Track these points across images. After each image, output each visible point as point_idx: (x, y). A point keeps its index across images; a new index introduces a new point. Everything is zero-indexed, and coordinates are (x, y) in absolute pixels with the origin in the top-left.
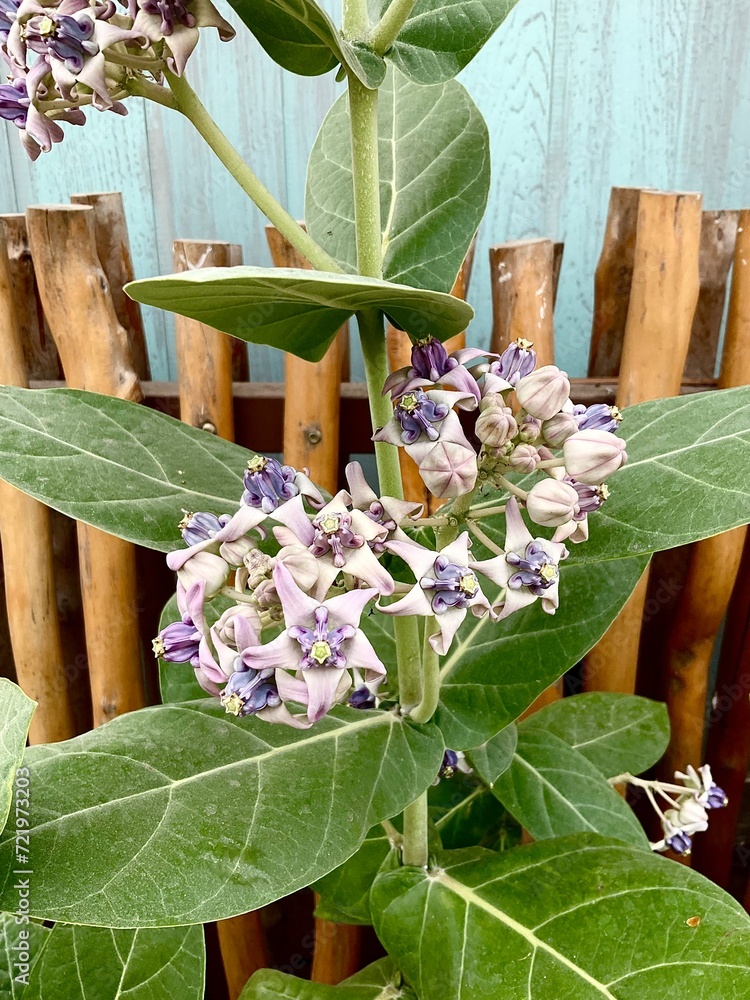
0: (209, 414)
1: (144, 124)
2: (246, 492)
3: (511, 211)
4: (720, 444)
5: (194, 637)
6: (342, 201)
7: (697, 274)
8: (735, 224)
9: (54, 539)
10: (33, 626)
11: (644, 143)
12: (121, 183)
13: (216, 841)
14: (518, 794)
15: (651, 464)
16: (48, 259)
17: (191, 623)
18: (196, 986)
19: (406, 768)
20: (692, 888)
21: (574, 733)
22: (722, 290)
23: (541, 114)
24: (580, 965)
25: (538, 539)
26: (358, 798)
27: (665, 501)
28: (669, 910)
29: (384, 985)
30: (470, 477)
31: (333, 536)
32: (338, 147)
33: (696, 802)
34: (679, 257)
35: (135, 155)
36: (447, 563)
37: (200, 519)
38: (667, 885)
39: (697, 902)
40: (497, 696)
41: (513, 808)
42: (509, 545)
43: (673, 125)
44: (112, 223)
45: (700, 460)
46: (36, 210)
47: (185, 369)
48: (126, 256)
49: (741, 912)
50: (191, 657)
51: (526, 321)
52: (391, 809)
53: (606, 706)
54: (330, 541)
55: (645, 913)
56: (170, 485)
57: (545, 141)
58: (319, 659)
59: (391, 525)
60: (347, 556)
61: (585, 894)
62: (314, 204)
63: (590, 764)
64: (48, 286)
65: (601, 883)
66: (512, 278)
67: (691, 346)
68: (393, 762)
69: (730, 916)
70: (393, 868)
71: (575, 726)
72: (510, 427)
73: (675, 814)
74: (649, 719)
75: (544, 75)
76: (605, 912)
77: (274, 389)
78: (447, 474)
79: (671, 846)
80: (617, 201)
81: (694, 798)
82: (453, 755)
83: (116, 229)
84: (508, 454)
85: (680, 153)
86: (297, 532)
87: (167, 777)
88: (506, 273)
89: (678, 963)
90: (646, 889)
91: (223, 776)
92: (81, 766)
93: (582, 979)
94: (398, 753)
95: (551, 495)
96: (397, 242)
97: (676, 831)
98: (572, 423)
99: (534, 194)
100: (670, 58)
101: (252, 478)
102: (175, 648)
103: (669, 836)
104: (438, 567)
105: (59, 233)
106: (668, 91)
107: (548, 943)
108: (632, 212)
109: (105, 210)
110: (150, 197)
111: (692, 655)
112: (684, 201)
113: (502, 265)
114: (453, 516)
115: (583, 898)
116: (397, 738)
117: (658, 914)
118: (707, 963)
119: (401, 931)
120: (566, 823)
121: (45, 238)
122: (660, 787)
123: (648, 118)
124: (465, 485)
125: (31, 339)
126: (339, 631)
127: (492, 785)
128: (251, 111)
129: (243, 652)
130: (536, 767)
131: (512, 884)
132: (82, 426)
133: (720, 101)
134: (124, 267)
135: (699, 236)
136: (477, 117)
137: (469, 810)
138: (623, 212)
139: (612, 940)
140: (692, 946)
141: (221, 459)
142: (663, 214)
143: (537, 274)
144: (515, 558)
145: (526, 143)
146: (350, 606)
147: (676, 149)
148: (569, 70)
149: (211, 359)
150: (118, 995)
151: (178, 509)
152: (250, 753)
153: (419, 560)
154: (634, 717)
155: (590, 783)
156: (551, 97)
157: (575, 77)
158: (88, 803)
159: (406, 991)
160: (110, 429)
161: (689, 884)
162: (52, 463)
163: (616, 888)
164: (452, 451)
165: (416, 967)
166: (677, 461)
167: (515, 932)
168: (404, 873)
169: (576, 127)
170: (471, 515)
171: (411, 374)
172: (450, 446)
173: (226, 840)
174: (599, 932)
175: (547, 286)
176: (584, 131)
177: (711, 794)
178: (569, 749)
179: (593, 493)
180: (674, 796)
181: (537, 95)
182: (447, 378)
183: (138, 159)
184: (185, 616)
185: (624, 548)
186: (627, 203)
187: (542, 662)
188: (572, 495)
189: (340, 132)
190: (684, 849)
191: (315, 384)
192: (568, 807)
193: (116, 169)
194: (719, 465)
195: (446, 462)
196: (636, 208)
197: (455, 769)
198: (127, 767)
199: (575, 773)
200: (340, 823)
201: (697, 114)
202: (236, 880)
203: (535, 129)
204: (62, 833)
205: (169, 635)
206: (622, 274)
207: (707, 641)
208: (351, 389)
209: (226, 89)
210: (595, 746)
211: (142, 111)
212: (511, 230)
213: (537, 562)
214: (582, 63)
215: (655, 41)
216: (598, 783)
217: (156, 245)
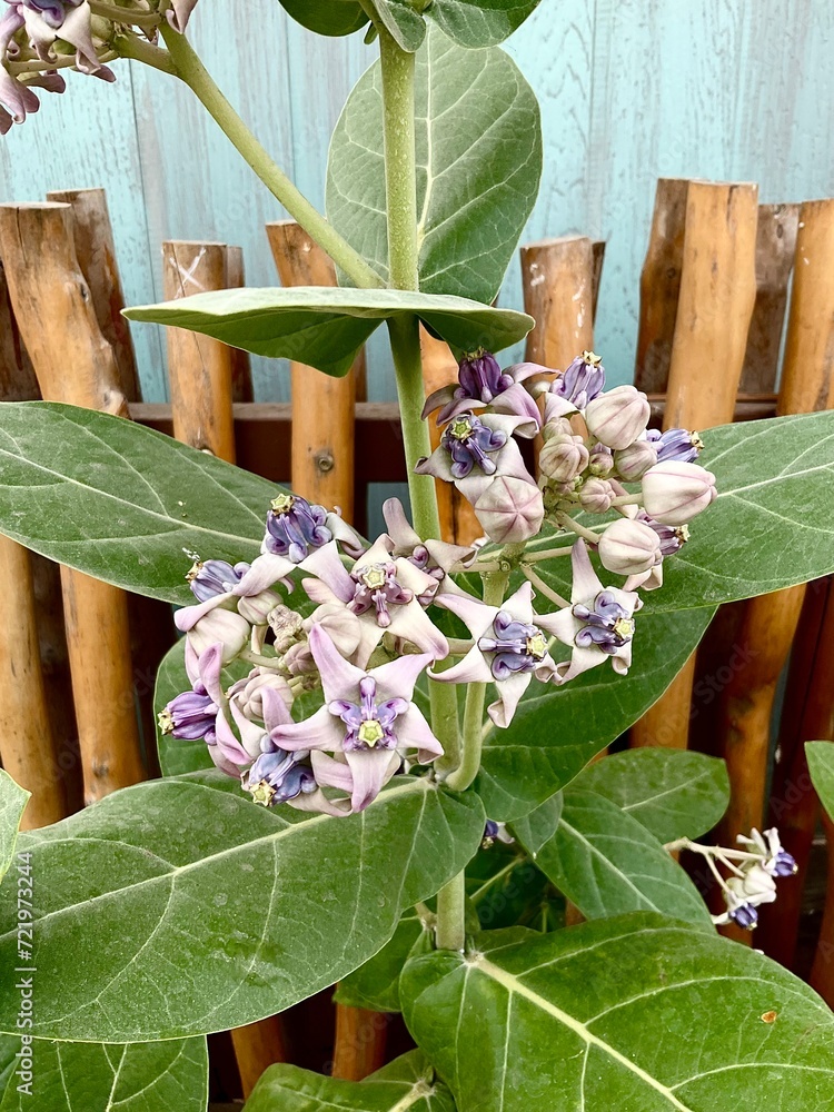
0: (206, 438)
1: (132, 112)
2: (268, 535)
3: (548, 208)
4: (809, 476)
5: (209, 710)
6: (369, 189)
7: (753, 275)
8: (796, 219)
9: (36, 581)
10: (13, 679)
11: (697, 130)
12: (108, 180)
13: (227, 936)
14: (564, 864)
15: (729, 498)
16: (20, 264)
17: (204, 692)
18: (199, 1098)
19: (443, 843)
20: (766, 978)
21: (624, 793)
22: (783, 293)
23: (581, 97)
24: (641, 1066)
25: (610, 588)
26: (390, 879)
27: (747, 542)
28: (741, 1004)
29: (415, 1082)
30: (536, 519)
31: (378, 592)
32: (364, 128)
33: (763, 870)
34: (733, 253)
35: (123, 149)
36: (510, 620)
37: (212, 569)
38: (738, 974)
39: (773, 994)
40: (544, 758)
41: (558, 880)
42: (576, 595)
43: (729, 110)
44: (93, 223)
45: (786, 495)
46: (6, 209)
47: (178, 387)
48: (110, 261)
49: (823, 1007)
50: (205, 733)
51: (561, 329)
52: (426, 890)
53: (658, 763)
54: (374, 598)
55: (713, 1006)
56: (169, 518)
57: (586, 130)
58: (369, 742)
59: (438, 573)
60: (392, 613)
61: (645, 983)
62: (336, 192)
63: (642, 827)
64: (21, 294)
65: (663, 971)
66: (546, 280)
67: (747, 356)
68: (428, 837)
69: (810, 1011)
70: (424, 952)
71: (625, 786)
72: (582, 459)
73: (738, 883)
74: (706, 777)
75: (584, 56)
76: (668, 1004)
77: (280, 410)
78: (509, 516)
79: (735, 920)
80: (665, 194)
81: (760, 865)
82: (495, 826)
83: (99, 230)
84: (577, 489)
85: (737, 141)
86: (333, 586)
87: (169, 864)
88: (538, 275)
89: (752, 1064)
90: (714, 978)
91: (233, 860)
92: (67, 855)
93: (643, 1081)
94: (434, 825)
95: (627, 539)
96: (434, 235)
97: (741, 902)
98: (650, 452)
99: (574, 189)
100: (725, 35)
101: (278, 521)
102: (186, 722)
103: (732, 908)
104: (499, 625)
105: (32, 234)
106: (724, 71)
107: (602, 1039)
108: (680, 206)
109: (85, 209)
110: (141, 196)
111: (751, 703)
112: (738, 193)
113: (534, 266)
114: (505, 559)
115: (643, 989)
116: (431, 808)
117: (729, 1008)
118: (785, 1065)
119: (435, 1023)
120: (617, 896)
121: (16, 240)
122: (722, 853)
123: (702, 102)
124: (530, 528)
125: (6, 357)
126: (389, 706)
127: (535, 855)
128: (254, 97)
129: (273, 731)
130: (583, 834)
131: (562, 972)
132: (65, 448)
133: (782, 83)
134: (108, 274)
135: (755, 234)
136: (527, 90)
137: (507, 882)
138: (671, 207)
139: (677, 1036)
140: (767, 1047)
141: (228, 488)
142: (715, 207)
143: (574, 277)
144: (584, 611)
145: (565, 131)
146: (400, 676)
147: (733, 137)
148: (612, 49)
149: (207, 376)
150: (109, 1107)
151: (178, 547)
152: (264, 832)
153: (477, 616)
154: (689, 775)
155: (644, 850)
156: (592, 80)
157: (619, 56)
158: (77, 897)
159: (438, 1088)
160: (98, 451)
161: (762, 973)
162: (30, 494)
163: (680, 977)
164: (516, 488)
165: (452, 1065)
166: (760, 496)
167: (566, 1026)
168: (436, 959)
169: (620, 113)
170: (526, 558)
171: (458, 393)
172: (512, 482)
173: (239, 934)
174: (660, 1027)
175: (585, 290)
176: (630, 116)
177: (779, 860)
178: (620, 813)
179: (673, 534)
180: (736, 862)
181: (576, 77)
182: (502, 399)
183: (126, 153)
184: (196, 685)
185: (699, 596)
186: (674, 196)
187: (597, 721)
188: (654, 539)
189: (366, 111)
190: (750, 923)
191: (325, 404)
192: (621, 878)
193: (101, 164)
194: (809, 500)
195: (509, 502)
196: (685, 202)
197: (495, 839)
198: (120, 854)
199: (627, 839)
200: (370, 910)
201: (756, 98)
202: (252, 980)
203: (574, 116)
204: (47, 934)
205: (178, 708)
206: (670, 277)
207: (768, 687)
208: (369, 410)
209: (225, 73)
210: (646, 808)
211: (131, 98)
212: (549, 230)
213: (610, 617)
214: (627, 40)
215: (708, 15)
216: (653, 850)
217: (149, 250)
